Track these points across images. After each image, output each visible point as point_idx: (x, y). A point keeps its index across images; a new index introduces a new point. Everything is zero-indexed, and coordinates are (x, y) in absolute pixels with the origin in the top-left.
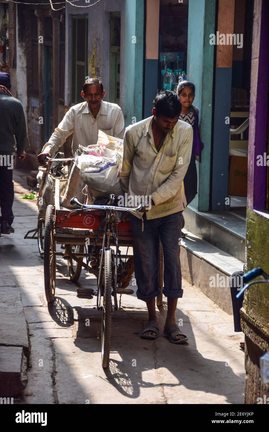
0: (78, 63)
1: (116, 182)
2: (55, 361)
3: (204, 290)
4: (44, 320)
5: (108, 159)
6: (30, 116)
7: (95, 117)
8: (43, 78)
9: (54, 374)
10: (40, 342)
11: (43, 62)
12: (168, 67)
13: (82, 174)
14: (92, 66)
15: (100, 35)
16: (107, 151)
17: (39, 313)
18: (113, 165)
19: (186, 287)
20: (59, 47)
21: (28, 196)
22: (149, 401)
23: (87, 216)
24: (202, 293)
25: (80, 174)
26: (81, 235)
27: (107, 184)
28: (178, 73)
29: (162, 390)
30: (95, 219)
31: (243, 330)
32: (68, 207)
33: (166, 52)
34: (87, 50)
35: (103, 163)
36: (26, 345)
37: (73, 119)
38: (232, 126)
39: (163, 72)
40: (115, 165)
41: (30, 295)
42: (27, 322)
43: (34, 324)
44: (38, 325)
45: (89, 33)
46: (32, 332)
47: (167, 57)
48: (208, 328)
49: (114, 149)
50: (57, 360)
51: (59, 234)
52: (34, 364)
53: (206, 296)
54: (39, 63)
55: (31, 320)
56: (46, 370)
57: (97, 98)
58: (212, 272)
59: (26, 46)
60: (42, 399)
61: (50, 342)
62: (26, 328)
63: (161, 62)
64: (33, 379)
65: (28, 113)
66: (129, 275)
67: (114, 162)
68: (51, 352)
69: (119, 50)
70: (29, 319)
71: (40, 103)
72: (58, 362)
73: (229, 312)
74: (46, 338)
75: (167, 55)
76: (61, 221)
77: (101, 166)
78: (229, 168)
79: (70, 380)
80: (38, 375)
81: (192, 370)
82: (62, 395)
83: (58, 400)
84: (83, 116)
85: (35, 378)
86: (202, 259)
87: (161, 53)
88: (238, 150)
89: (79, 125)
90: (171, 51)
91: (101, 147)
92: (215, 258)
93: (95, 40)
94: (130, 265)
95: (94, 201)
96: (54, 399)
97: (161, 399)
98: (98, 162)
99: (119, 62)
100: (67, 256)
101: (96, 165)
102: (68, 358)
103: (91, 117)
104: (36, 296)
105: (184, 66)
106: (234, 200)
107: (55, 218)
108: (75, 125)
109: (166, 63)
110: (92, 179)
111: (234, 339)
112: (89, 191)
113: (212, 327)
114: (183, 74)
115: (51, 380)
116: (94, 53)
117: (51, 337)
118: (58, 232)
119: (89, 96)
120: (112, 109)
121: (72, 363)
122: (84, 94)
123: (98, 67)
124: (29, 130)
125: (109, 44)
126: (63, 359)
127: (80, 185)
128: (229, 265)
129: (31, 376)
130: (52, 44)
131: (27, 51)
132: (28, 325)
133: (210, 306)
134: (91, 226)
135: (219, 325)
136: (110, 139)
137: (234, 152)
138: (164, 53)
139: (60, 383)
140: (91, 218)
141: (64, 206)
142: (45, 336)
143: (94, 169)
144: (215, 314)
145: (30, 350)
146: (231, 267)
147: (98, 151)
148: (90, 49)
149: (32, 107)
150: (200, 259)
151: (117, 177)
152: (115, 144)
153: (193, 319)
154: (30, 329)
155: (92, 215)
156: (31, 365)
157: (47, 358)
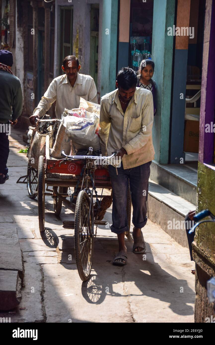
0: (64, 44)
1: (94, 137)
2: (44, 283)
3: (164, 227)
4: (36, 249)
5: (87, 120)
6: (26, 86)
7: (73, 86)
8: (37, 56)
9: (42, 292)
10: (32, 267)
11: (37, 44)
12: (137, 49)
13: (68, 131)
14: (76, 47)
15: (83, 22)
16: (86, 113)
17: (31, 244)
18: (92, 124)
19: (149, 225)
20: (50, 31)
21: (23, 151)
22: (118, 315)
23: (71, 164)
24: (162, 229)
25: (65, 131)
26: (66, 179)
27: (87, 139)
28: (145, 54)
29: (129, 306)
30: (77, 167)
31: (194, 259)
32: (56, 157)
33: (135, 36)
34: (72, 34)
35: (84, 123)
36: (21, 269)
37: (56, 88)
38: (187, 96)
39: (133, 52)
40: (93, 124)
41: (24, 229)
42: (21, 251)
43: (27, 253)
44: (30, 254)
45: (74, 21)
46: (25, 259)
47: (136, 40)
48: (166, 258)
49: (92, 112)
50: (45, 282)
51: (49, 178)
52: (26, 284)
53: (165, 232)
54: (34, 44)
55: (25, 249)
56: (37, 289)
57: (74, 71)
58: (170, 213)
59: (23, 30)
60: (33, 312)
61: (40, 267)
62: (20, 256)
63: (131, 45)
64: (26, 296)
65: (25, 84)
66: (103, 211)
67: (92, 122)
68: (40, 275)
69: (98, 35)
70: (23, 249)
71: (34, 76)
72: (46, 283)
73: (183, 245)
74: (37, 264)
75: (136, 39)
76: (50, 168)
77: (82, 125)
78: (185, 130)
79: (56, 297)
80: (30, 293)
81: (153, 291)
82: (49, 309)
83: (45, 313)
84: (63, 86)
85: (28, 296)
86: (162, 202)
87: (131, 38)
88: (192, 115)
89: (60, 93)
90: (139, 36)
91: (82, 110)
92: (172, 202)
93: (78, 26)
94: (104, 203)
95: (76, 152)
96: (43, 313)
97: (128, 314)
98: (80, 122)
99: (98, 44)
100: (55, 196)
101: (78, 124)
102: (54, 280)
103: (70, 86)
104: (29, 230)
105: (149, 48)
106: (188, 156)
107: (46, 166)
108: (58, 93)
109: (135, 45)
110: (75, 135)
111: (187, 267)
112: (73, 145)
113: (170, 257)
114: (149, 54)
115: (40, 298)
116: (78, 37)
117: (41, 263)
118: (48, 176)
119: (68, 70)
120: (86, 79)
121: (57, 283)
122: (64, 68)
123: (80, 48)
124: (25, 98)
125: (90, 29)
126: (50, 281)
127: (65, 140)
128: (184, 207)
129: (24, 294)
130: (44, 29)
131: (24, 35)
132: (22, 254)
133: (168, 240)
134: (74, 172)
135: (175, 255)
136: (89, 104)
137: (189, 117)
138: (133, 38)
139: (48, 299)
140: (74, 166)
141: (53, 156)
142: (36, 262)
143: (77, 127)
144: (172, 246)
145: (24, 273)
146: (185, 209)
147: (80, 114)
148: (74, 33)
149: (27, 79)
150: (160, 203)
151: (95, 134)
152: (93, 108)
153: (155, 250)
154: (24, 257)
155: (75, 163)
156: (25, 285)
157: (37, 280)
